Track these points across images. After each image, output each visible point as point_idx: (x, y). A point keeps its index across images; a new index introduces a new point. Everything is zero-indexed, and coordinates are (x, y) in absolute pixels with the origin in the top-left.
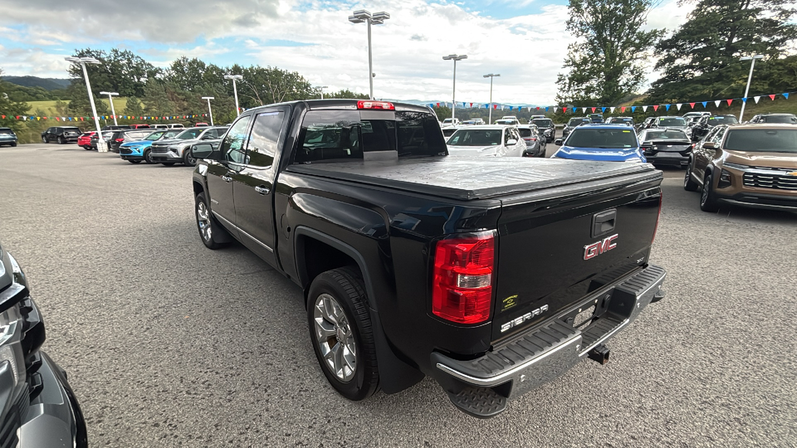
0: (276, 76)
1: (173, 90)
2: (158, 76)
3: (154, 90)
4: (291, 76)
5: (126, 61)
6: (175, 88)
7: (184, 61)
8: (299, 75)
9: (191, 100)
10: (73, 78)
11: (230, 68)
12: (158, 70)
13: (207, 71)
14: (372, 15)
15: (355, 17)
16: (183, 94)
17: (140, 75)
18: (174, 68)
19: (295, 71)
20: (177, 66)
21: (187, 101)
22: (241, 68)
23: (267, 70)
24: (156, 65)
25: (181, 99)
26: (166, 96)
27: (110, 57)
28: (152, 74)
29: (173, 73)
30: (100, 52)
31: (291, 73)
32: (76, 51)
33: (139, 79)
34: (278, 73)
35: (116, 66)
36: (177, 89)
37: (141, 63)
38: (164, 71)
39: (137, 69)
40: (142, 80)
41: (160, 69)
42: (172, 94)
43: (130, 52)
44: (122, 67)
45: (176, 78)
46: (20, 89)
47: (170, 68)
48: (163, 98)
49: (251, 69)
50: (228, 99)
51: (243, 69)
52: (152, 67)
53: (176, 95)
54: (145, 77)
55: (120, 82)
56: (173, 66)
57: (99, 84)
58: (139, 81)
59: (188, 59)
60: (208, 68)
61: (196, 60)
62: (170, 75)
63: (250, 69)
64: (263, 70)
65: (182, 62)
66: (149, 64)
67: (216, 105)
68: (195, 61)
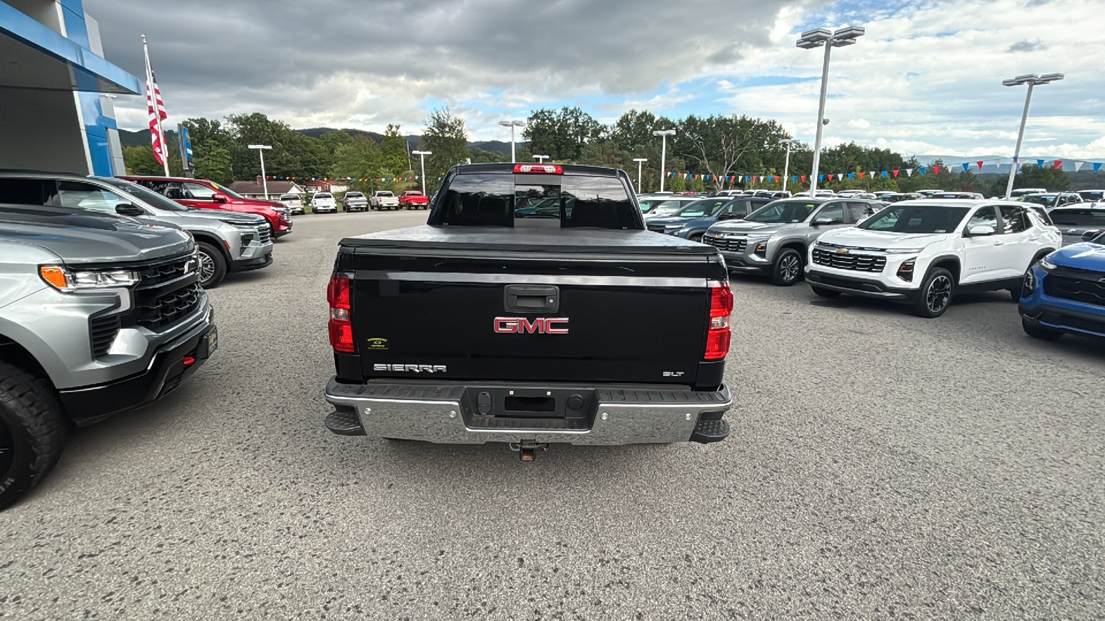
0: (742, 127)
1: (610, 151)
2: (602, 135)
3: (591, 151)
4: (764, 126)
5: (574, 120)
6: (613, 148)
7: (632, 115)
8: (776, 125)
9: (627, 163)
10: (524, 141)
11: (684, 120)
12: (603, 128)
13: (656, 126)
14: (833, 34)
15: (805, 40)
16: (621, 156)
17: (584, 134)
18: (620, 125)
19: (771, 119)
20: (624, 122)
21: (623, 164)
22: (698, 119)
23: (731, 121)
24: (601, 122)
25: (618, 162)
26: (602, 158)
27: (559, 116)
28: (596, 132)
29: (618, 131)
30: (552, 112)
31: (764, 122)
32: (532, 112)
33: (582, 139)
34: (745, 124)
35: (564, 125)
36: (615, 149)
37: (587, 121)
38: (609, 129)
39: (583, 127)
40: (585, 140)
41: (606, 127)
42: (609, 155)
43: (579, 109)
44: (569, 126)
45: (620, 136)
46: (484, 154)
47: (616, 125)
48: (598, 161)
49: (710, 121)
50: (673, 160)
51: (700, 120)
52: (598, 124)
53: (613, 156)
54: (588, 137)
55: (563, 144)
56: (619, 122)
57: (545, 146)
58: (582, 141)
59: (636, 113)
60: (657, 122)
61: (646, 113)
62: (614, 133)
63: (708, 120)
64: (725, 120)
65: (630, 117)
66: (596, 122)
67: (656, 168)
68: (644, 114)
